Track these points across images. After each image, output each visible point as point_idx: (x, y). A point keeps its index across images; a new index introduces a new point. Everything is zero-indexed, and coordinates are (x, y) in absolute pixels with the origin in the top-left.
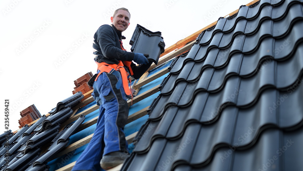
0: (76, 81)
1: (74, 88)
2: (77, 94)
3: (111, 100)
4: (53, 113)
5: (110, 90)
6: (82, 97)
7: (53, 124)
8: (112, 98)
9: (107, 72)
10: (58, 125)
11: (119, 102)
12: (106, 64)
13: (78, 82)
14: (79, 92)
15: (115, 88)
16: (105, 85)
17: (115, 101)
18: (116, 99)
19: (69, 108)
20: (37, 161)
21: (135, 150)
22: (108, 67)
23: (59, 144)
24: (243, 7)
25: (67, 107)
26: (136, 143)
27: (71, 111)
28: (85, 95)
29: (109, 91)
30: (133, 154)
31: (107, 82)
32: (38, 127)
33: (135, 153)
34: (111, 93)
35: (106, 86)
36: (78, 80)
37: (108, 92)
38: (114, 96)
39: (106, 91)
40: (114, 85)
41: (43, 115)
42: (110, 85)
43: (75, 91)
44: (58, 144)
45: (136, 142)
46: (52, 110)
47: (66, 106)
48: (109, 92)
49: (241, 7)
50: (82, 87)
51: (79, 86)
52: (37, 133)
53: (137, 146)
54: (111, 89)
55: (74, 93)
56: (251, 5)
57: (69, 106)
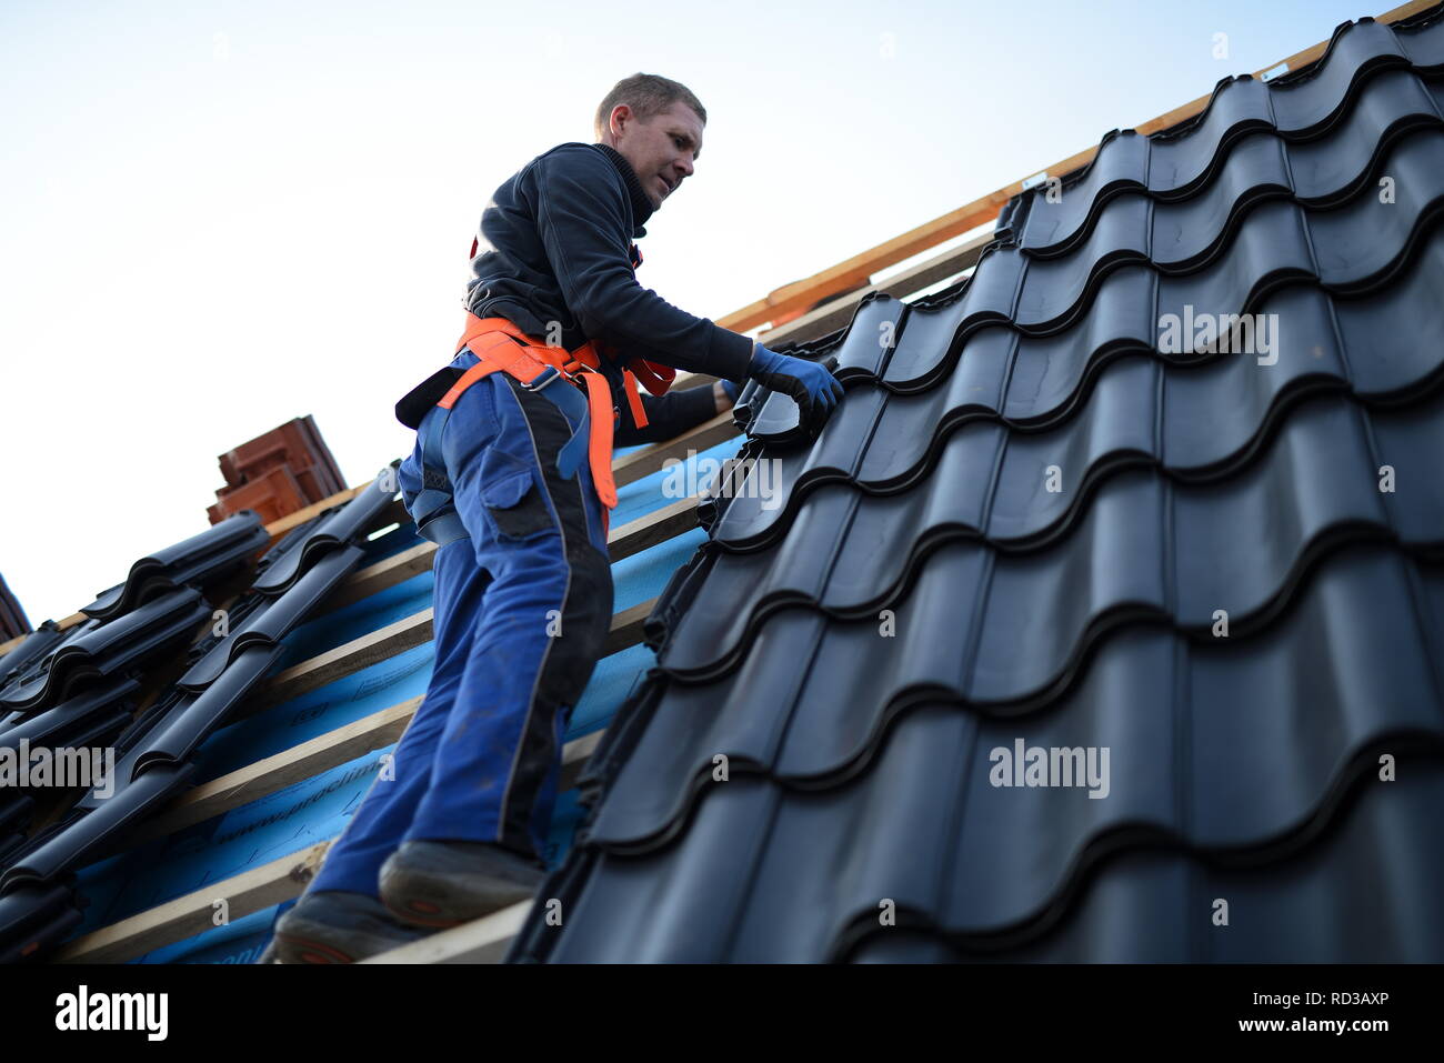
0: (230, 456)
1: (219, 493)
2: (232, 523)
3: (526, 539)
4: (105, 616)
5: (529, 483)
6: (259, 538)
7: (105, 669)
8: (538, 529)
9: (519, 376)
10: (133, 678)
11: (568, 555)
12: (517, 333)
13: (239, 464)
14: (244, 513)
15: (552, 475)
16: (503, 444)
17: (550, 544)
18: (559, 535)
19: (190, 593)
20: (22, 863)
21: (594, 833)
22: (526, 349)
23: (142, 781)
24: (1120, 140)
25: (180, 588)
26: (594, 797)
27: (202, 610)
28: (273, 528)
29: (522, 484)
30: (583, 858)
31: (514, 432)
32: (23, 684)
33: (594, 849)
34: (531, 497)
35: (507, 451)
36: (243, 450)
37: (516, 489)
38: (551, 520)
39: (508, 482)
40: (548, 455)
41: (46, 624)
42: (532, 451)
43: (221, 506)
44: (134, 778)
45: (598, 790)
46: (98, 596)
47: (177, 580)
48: (521, 493)
49: (1111, 137)
50: (259, 489)
51: (244, 481)
52: (14, 715)
53: (605, 811)
54: (533, 477)
55: (214, 515)
56: (1161, 132)
57: (193, 582)
